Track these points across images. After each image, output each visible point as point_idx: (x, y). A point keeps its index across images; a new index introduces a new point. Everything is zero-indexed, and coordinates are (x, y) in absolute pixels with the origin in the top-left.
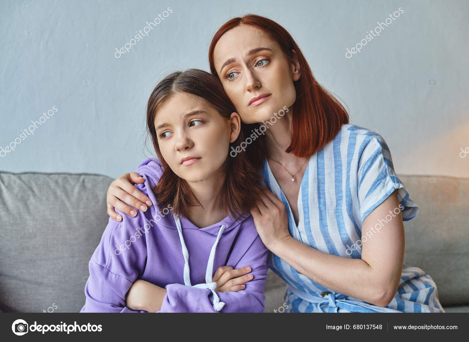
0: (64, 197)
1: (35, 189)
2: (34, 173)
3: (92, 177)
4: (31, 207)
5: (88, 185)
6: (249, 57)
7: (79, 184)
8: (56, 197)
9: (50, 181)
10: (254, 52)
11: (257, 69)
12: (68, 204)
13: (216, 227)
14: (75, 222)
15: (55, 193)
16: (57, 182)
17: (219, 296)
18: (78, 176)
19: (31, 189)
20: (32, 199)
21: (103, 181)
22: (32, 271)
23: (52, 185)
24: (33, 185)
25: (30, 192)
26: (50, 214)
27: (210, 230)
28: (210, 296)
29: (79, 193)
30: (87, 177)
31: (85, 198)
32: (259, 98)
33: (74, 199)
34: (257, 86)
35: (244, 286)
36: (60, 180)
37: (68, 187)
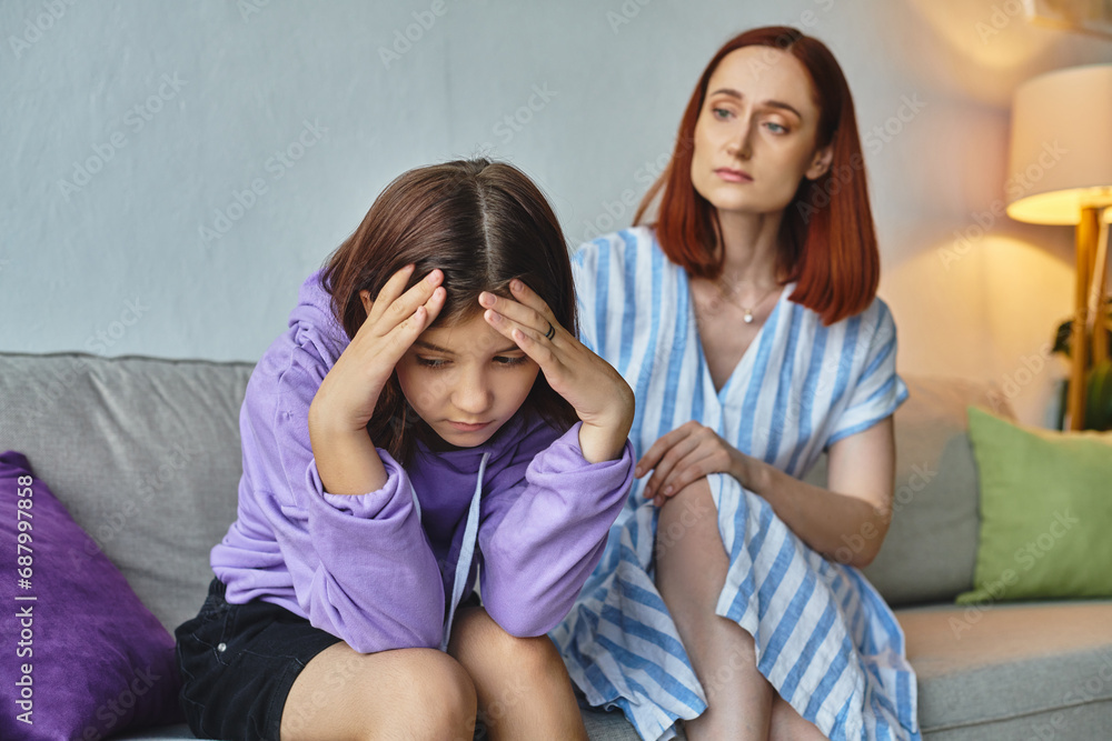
1: (162, 390)
6: (762, 107)
8: (205, 407)
9: (185, 376)
10: (775, 106)
11: (763, 131)
15: (201, 401)
19: (154, 388)
20: (163, 415)
23: (191, 383)
24: (156, 382)
25: (155, 398)
32: (736, 173)
34: (745, 154)
36: (202, 376)
37: (220, 387)
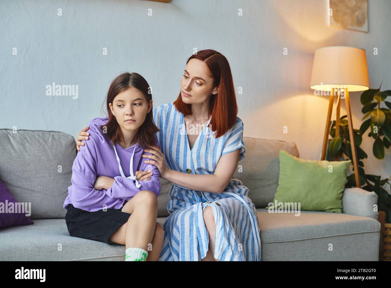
0: (44, 143)
1: (28, 139)
2: (25, 130)
3: (57, 133)
4: (27, 149)
5: (56, 137)
6: (194, 78)
7: (51, 137)
8: (40, 143)
9: (35, 135)
10: (197, 78)
12: (47, 148)
13: (132, 148)
14: (51, 157)
15: (39, 141)
16: (39, 135)
17: (138, 182)
18: (49, 132)
19: (25, 138)
20: (27, 145)
21: (63, 135)
22: (29, 184)
23: (37, 137)
24: (27, 136)
25: (26, 141)
26: (38, 152)
27: (129, 149)
28: (134, 182)
29: (52, 141)
30: (54, 133)
31: (55, 144)
32: (187, 94)
33: (49, 145)
35: (149, 178)
36: (40, 135)
37: (45, 138)
